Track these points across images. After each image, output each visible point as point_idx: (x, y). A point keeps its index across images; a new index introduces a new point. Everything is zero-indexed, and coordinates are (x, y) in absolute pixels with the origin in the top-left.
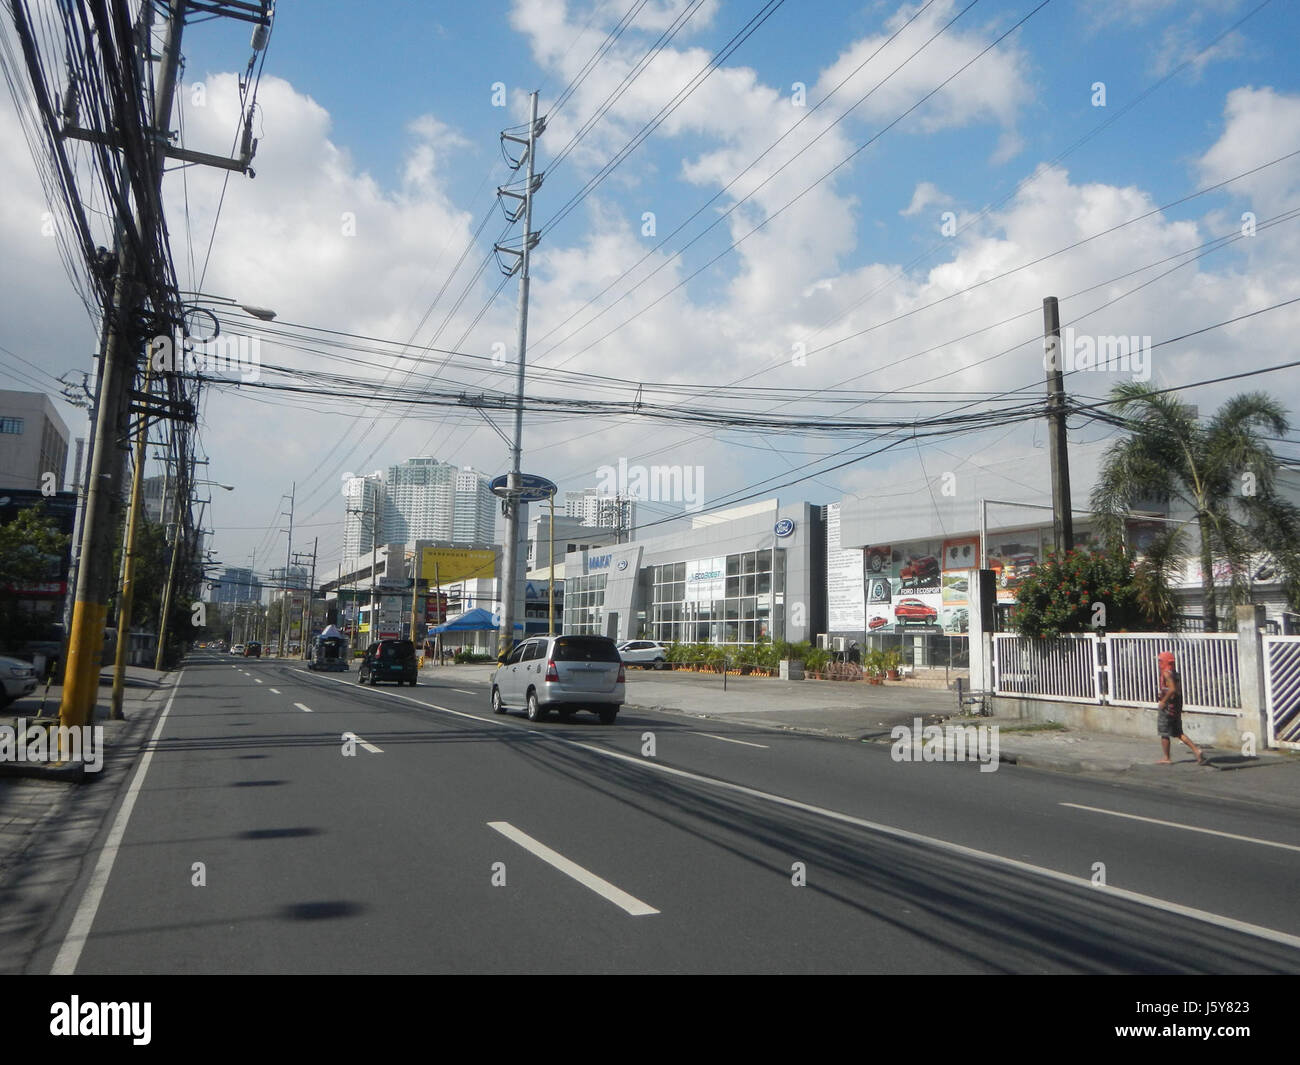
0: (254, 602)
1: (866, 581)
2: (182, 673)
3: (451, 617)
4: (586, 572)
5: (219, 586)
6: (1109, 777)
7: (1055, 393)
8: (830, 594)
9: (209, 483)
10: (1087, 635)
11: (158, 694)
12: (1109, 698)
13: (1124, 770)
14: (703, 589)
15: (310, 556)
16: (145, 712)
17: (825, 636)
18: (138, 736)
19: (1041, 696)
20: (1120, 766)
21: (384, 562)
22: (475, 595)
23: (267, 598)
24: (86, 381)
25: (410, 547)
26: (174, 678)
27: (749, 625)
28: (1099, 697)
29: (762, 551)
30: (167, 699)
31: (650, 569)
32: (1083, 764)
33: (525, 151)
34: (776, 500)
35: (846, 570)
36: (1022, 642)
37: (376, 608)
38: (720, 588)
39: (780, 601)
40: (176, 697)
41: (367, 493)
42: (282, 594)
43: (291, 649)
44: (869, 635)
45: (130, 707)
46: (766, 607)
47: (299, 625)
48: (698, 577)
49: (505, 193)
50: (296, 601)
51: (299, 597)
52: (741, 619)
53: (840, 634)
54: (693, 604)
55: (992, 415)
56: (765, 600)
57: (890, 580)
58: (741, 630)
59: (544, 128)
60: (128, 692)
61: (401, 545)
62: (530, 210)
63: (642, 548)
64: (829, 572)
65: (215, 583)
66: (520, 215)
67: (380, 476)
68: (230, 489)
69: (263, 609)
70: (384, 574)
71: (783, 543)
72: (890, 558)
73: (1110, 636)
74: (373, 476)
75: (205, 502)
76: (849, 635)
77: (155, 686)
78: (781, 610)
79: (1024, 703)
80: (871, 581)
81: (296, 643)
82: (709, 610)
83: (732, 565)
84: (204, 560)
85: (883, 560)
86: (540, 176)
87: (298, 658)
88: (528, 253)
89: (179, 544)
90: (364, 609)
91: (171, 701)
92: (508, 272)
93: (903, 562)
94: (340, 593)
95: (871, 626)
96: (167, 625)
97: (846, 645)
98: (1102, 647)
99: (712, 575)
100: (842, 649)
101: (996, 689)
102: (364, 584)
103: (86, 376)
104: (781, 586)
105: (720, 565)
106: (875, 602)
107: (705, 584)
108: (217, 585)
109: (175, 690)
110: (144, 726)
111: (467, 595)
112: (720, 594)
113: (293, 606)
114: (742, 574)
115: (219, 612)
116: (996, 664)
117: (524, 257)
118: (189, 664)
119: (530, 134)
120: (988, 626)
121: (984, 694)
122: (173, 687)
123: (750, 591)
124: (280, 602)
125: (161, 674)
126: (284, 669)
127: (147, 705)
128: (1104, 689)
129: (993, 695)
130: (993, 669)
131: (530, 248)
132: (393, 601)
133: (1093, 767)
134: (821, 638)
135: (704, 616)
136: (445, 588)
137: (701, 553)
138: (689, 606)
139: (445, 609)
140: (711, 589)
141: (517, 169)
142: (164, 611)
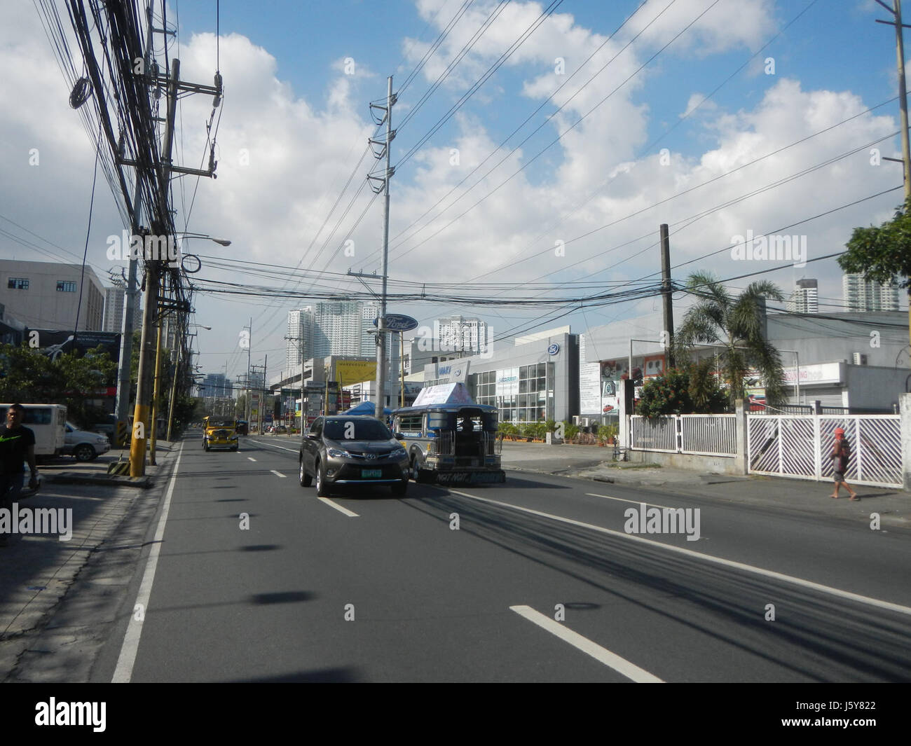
0: (228, 397)
1: (602, 383)
2: (183, 443)
3: (353, 406)
4: (437, 377)
5: (204, 389)
6: (653, 488)
7: (665, 279)
8: (581, 391)
9: (196, 325)
10: (673, 416)
11: (171, 454)
12: (682, 450)
13: (661, 485)
14: (506, 388)
15: (262, 367)
16: (166, 462)
17: (577, 417)
18: (166, 472)
19: (652, 450)
20: (659, 483)
21: (311, 370)
22: (369, 393)
23: (235, 395)
24: (123, 272)
25: (328, 361)
26: (177, 446)
27: (533, 410)
28: (677, 449)
29: (540, 364)
30: (178, 456)
31: (475, 375)
32: (642, 482)
33: (386, 113)
34: (569, 326)
35: (590, 375)
36: (644, 419)
37: (305, 401)
38: (516, 387)
39: (551, 395)
40: (182, 455)
41: (302, 320)
42: (245, 391)
43: (252, 428)
44: (604, 416)
45: (159, 460)
46: (544, 399)
47: (256, 413)
48: (503, 380)
49: (373, 142)
50: (254, 396)
51: (256, 393)
52: (529, 407)
53: (585, 416)
54: (500, 397)
55: (623, 294)
56: (543, 395)
57: (615, 382)
58: (529, 413)
59: (396, 100)
60: (157, 453)
61: (322, 360)
62: (389, 152)
63: (469, 362)
64: (581, 376)
65: (201, 387)
66: (383, 155)
67: (310, 310)
68: (209, 329)
69: (233, 401)
70: (311, 379)
71: (553, 359)
72: (615, 368)
73: (683, 416)
74: (306, 309)
75: (193, 335)
76: (591, 417)
77: (169, 450)
78: (552, 400)
79: (644, 453)
80: (604, 383)
81: (255, 424)
82: (510, 401)
83: (523, 374)
84: (194, 372)
85: (611, 369)
86: (394, 131)
87: (256, 434)
88: (388, 180)
89: (179, 364)
90: (299, 401)
91: (179, 457)
92: (376, 190)
93: (622, 371)
94: (283, 391)
95: (604, 411)
96: (173, 414)
97: (589, 423)
98: (679, 422)
99: (511, 379)
100: (587, 425)
101: (632, 446)
102: (297, 385)
103: (123, 269)
104: (552, 386)
105: (516, 373)
106: (606, 396)
107: (508, 385)
108: (202, 387)
109: (181, 452)
110: (168, 468)
111: (364, 393)
112: (516, 391)
113: (252, 400)
114: (529, 379)
115: (204, 404)
116: (632, 432)
117: (386, 183)
118: (186, 438)
119: (388, 104)
120: (629, 411)
121: (626, 449)
122: (179, 450)
123: (533, 389)
124: (244, 397)
125: (171, 443)
126: (245, 440)
127: (166, 459)
128: (680, 445)
129: (630, 449)
130: (630, 435)
131: (389, 177)
132: (316, 396)
133: (646, 483)
134: (575, 418)
135: (506, 405)
136: (349, 388)
137: (507, 365)
138: (498, 399)
139: (349, 401)
140: (511, 387)
141: (381, 124)
142: (171, 405)
